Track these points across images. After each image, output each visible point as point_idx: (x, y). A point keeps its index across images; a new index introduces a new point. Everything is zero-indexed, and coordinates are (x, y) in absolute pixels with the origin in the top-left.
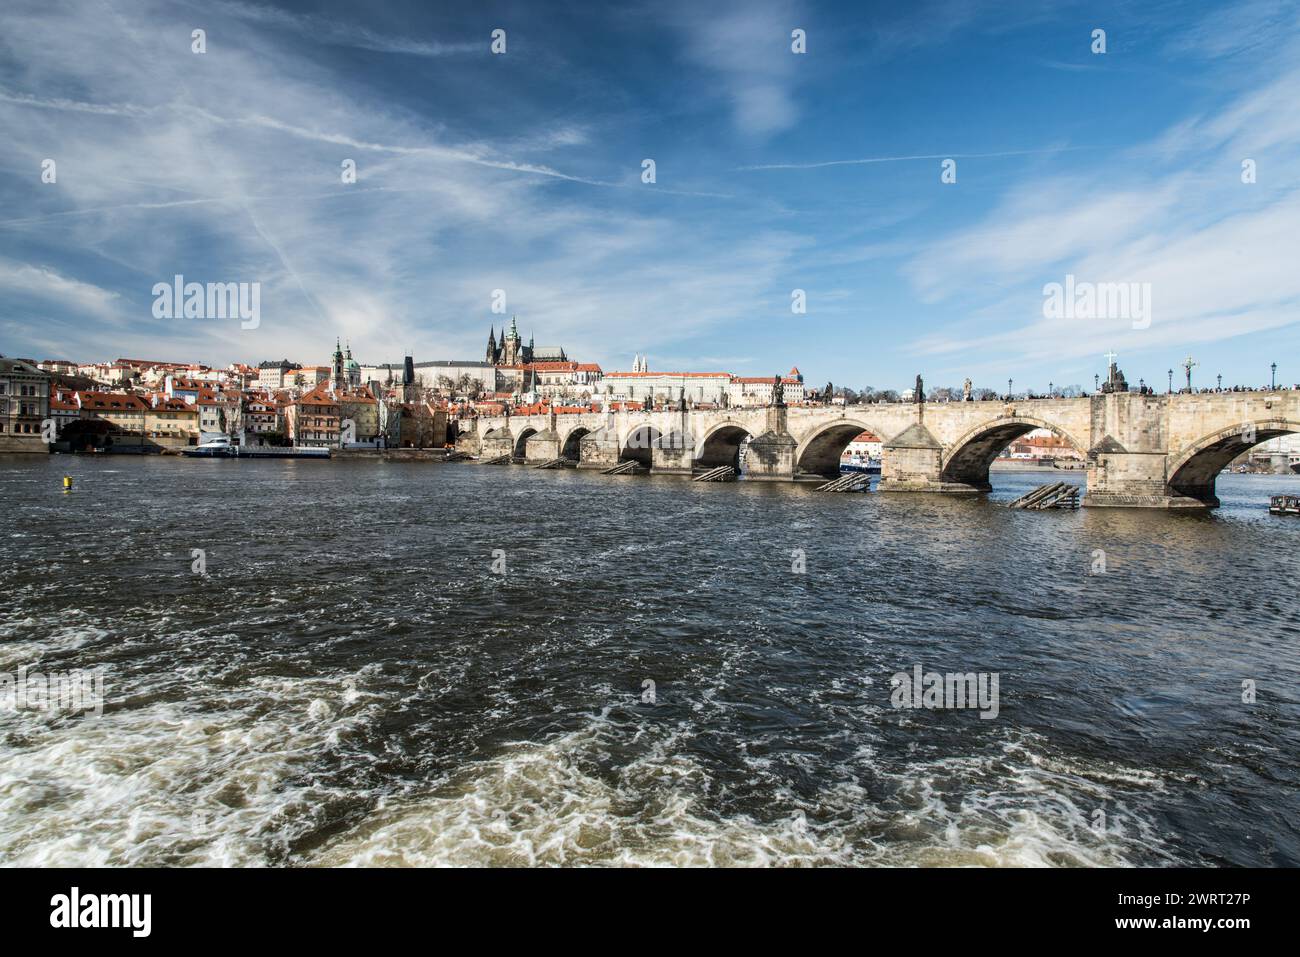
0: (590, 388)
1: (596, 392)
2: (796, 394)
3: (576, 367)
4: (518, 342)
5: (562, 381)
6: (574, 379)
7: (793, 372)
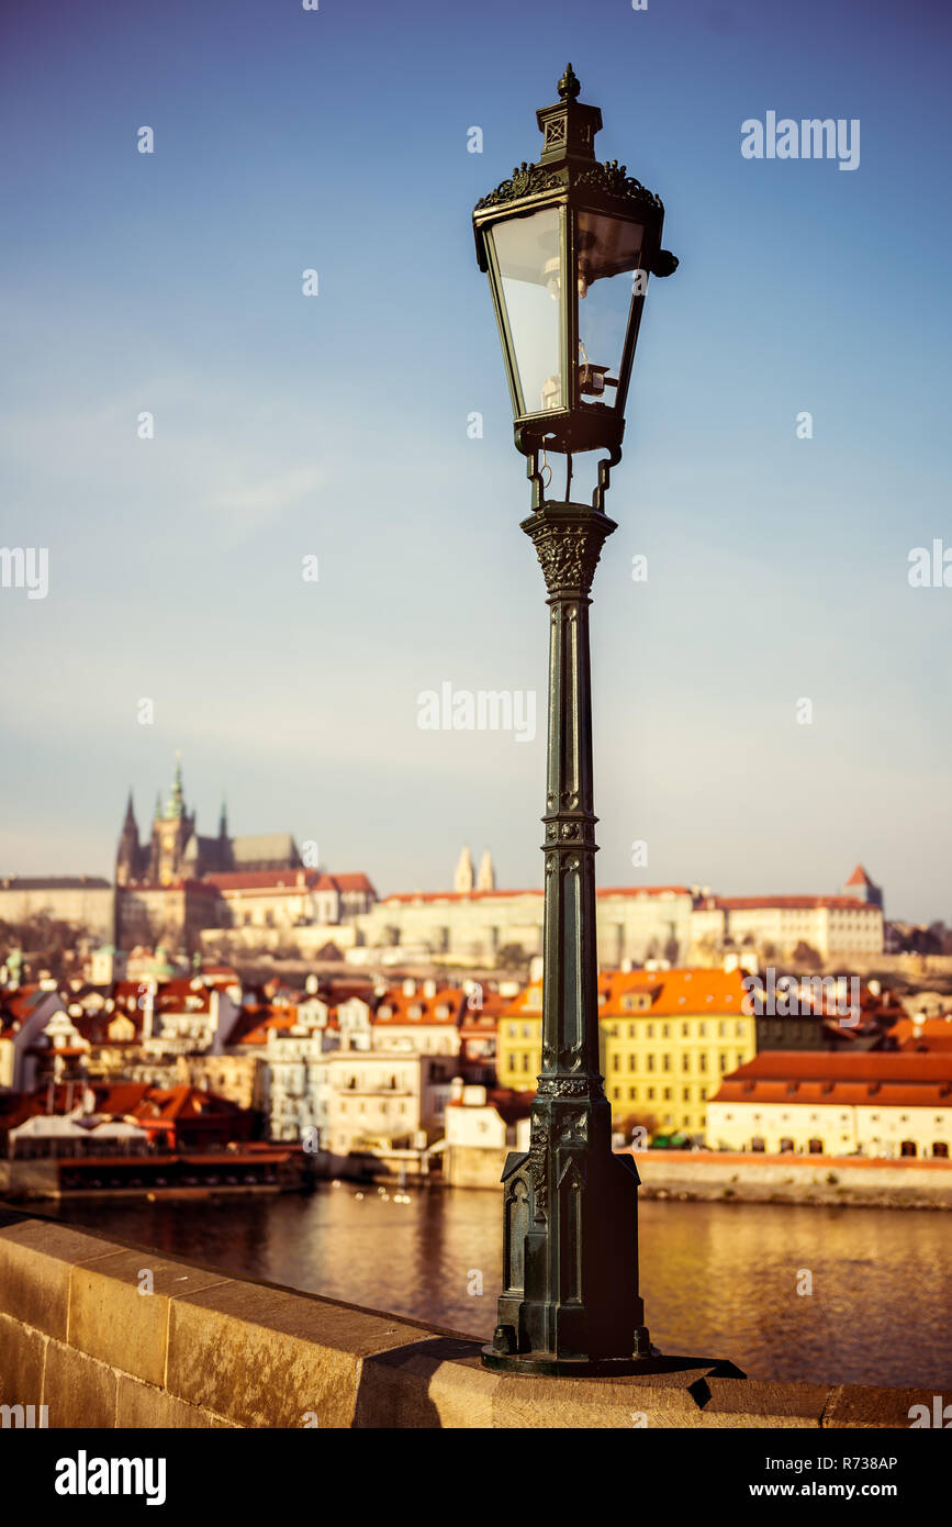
0: (343, 936)
1: (360, 941)
2: (861, 936)
3: (314, 881)
4: (186, 826)
5: (279, 917)
6: (309, 912)
7: (854, 881)
